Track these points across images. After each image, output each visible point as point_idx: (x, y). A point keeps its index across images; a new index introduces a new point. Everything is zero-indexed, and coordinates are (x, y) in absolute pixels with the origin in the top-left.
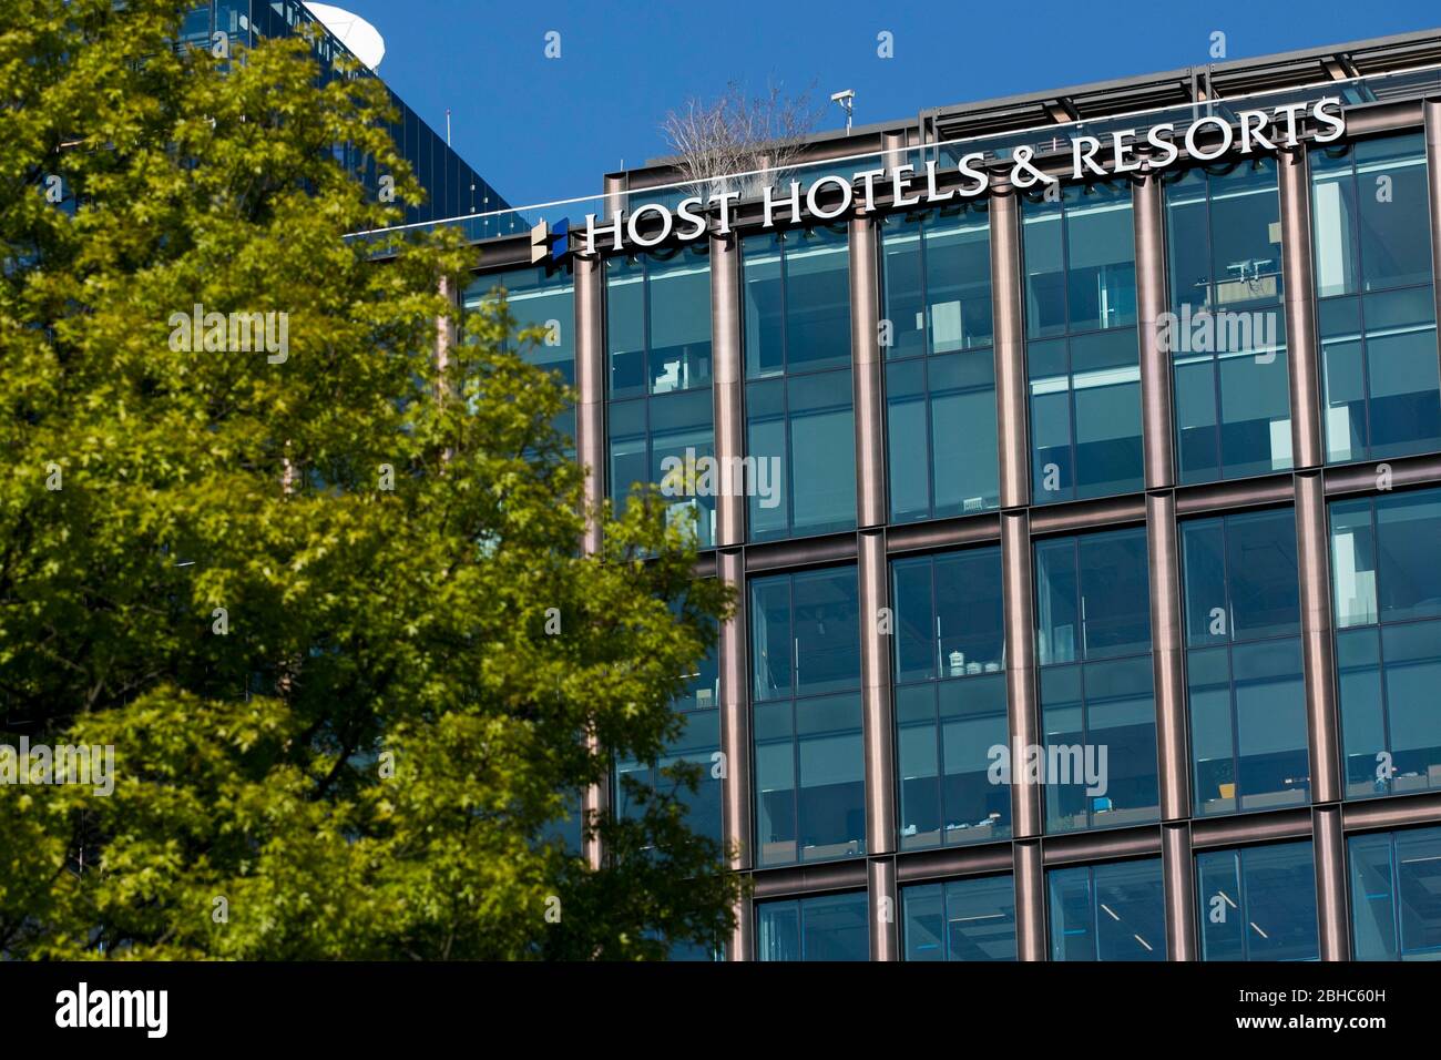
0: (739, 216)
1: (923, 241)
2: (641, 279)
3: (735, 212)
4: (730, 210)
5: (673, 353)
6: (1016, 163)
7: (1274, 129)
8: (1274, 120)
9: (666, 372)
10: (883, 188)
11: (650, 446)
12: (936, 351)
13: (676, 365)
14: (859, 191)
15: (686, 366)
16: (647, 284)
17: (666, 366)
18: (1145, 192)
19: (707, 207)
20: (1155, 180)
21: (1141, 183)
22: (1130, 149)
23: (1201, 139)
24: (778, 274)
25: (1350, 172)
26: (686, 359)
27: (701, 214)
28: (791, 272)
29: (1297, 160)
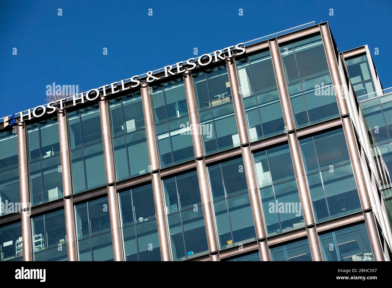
0: (66, 106)
1: (122, 105)
2: (38, 129)
3: (65, 104)
4: (63, 104)
5: (48, 148)
6: (148, 76)
7: (224, 55)
8: (224, 52)
9: (47, 154)
10: (109, 90)
11: (42, 174)
12: (128, 132)
13: (50, 152)
14: (101, 92)
15: (53, 152)
16: (40, 130)
17: (47, 153)
18: (188, 79)
19: (56, 104)
20: (190, 75)
21: (186, 77)
22: (182, 66)
23: (203, 61)
24: (79, 121)
25: (249, 64)
26: (53, 150)
27: (55, 106)
28: (83, 120)
29: (232, 63)
